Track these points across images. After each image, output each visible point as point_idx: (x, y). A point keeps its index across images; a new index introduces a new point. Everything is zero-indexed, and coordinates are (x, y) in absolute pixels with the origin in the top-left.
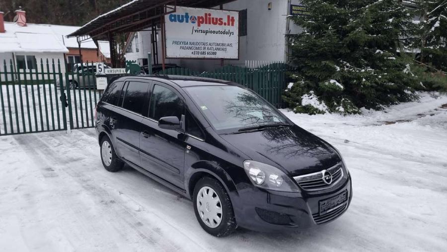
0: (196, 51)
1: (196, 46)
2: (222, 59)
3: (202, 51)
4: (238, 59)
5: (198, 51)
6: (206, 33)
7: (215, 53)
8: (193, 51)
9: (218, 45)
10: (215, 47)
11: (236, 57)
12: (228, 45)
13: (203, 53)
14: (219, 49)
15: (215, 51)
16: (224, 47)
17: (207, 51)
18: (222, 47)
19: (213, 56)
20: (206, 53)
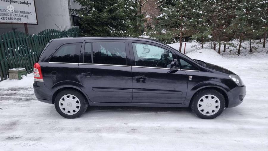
0: (4, 16)
1: (4, 13)
2: (26, 24)
3: (10, 17)
4: (37, 24)
5: (6, 17)
6: (11, 2)
7: (20, 19)
8: (2, 17)
9: (21, 12)
10: (19, 14)
11: (35, 22)
12: (29, 13)
13: (11, 19)
14: (22, 16)
15: (20, 17)
16: (26, 15)
17: (13, 17)
18: (25, 14)
19: (18, 22)
20: (13, 18)
